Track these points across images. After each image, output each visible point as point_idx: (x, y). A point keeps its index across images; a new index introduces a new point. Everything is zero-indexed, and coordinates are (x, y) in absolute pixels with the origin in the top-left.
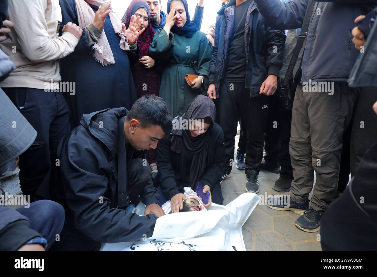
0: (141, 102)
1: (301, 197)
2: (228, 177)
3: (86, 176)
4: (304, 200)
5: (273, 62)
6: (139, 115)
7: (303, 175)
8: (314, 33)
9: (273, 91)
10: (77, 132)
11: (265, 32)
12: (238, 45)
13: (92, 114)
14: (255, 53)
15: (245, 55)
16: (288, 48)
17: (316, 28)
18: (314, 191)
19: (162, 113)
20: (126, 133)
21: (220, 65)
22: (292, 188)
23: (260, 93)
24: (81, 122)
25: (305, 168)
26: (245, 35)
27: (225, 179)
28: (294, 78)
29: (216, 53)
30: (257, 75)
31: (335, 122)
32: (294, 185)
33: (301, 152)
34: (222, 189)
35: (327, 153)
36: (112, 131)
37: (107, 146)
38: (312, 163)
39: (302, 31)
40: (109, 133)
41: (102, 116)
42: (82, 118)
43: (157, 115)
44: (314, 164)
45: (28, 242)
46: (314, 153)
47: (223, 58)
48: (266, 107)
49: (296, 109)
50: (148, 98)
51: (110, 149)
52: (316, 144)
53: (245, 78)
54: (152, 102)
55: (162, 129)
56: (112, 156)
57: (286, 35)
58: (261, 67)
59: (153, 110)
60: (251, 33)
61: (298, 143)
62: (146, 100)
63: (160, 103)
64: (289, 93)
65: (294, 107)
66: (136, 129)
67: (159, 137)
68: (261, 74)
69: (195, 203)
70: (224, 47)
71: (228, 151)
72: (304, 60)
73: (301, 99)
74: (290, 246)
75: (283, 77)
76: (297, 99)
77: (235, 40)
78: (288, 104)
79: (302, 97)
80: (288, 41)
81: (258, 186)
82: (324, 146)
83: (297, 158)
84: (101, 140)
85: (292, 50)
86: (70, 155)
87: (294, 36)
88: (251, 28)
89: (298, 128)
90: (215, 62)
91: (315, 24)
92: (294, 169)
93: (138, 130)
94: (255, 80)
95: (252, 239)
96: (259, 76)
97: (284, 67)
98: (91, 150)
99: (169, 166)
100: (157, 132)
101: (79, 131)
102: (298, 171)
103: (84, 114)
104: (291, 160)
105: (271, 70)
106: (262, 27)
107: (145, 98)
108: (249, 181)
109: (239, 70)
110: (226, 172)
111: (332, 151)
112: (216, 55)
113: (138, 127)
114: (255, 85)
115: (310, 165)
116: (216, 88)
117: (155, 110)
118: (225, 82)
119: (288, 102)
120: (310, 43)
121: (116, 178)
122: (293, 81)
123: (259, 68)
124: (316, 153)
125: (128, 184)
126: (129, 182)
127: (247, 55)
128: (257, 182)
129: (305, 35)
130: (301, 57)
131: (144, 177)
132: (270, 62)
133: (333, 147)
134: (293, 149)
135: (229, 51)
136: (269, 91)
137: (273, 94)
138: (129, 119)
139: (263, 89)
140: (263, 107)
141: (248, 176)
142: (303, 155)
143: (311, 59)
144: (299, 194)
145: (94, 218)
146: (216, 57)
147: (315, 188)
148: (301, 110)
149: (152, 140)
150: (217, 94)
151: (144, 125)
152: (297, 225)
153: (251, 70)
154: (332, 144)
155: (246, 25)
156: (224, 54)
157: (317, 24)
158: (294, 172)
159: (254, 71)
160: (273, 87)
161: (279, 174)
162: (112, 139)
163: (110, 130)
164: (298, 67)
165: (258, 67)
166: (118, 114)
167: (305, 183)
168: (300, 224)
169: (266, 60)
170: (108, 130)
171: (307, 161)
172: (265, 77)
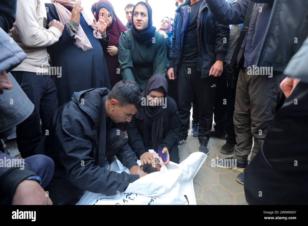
0: (120, 86)
1: (241, 158)
2: (185, 142)
3: (75, 140)
4: (244, 161)
5: (219, 50)
6: (117, 96)
7: (244, 140)
8: (253, 28)
9: (220, 73)
10: (69, 106)
11: (213, 26)
12: (192, 37)
13: (82, 92)
14: (206, 43)
15: (198, 44)
16: (232, 39)
17: (255, 24)
18: (252, 153)
19: (136, 94)
20: (107, 109)
21: (178, 52)
22: (235, 151)
23: (210, 75)
24: (73, 98)
25: (246, 134)
26: (197, 28)
27: (182, 143)
28: (238, 64)
29: (175, 43)
30: (207, 60)
31: (270, 98)
32: (236, 148)
33: (243, 122)
34: (179, 151)
35: (263, 123)
36: (96, 107)
37: (92, 118)
38: (251, 131)
39: (244, 26)
40: (94, 108)
41: (89, 94)
42: (73, 95)
43: (131, 96)
44: (252, 131)
45: (28, 178)
46: (253, 122)
47: (180, 47)
48: (214, 86)
49: (239, 88)
50: (125, 83)
51: (94, 121)
52: (255, 115)
53: (197, 63)
54: (128, 86)
55: (136, 107)
56: (95, 126)
57: (230, 28)
58: (210, 53)
59: (129, 92)
60: (202, 27)
61: (240, 115)
62: (123, 84)
63: (134, 87)
64: (233, 75)
65: (237, 86)
66: (115, 106)
67: (133, 113)
68: (210, 60)
69: (157, 162)
70: (181, 38)
71: (184, 121)
72: (246, 49)
73: (243, 80)
74: (231, 196)
75: (229, 62)
76: (240, 80)
77: (189, 33)
78: (233, 84)
79: (244, 78)
80: (232, 33)
81: (208, 149)
82: (261, 117)
83: (239, 127)
84: (88, 113)
85: (235, 41)
86: (63, 124)
87: (237, 29)
88: (202, 23)
89: (240, 102)
90: (173, 50)
91: (254, 20)
92: (237, 136)
93: (117, 108)
94: (206, 64)
95: (201, 190)
96: (209, 61)
97: (229, 54)
98: (79, 120)
99: (136, 131)
100: (131, 109)
101: (70, 105)
102: (240, 138)
103: (75, 92)
104: (235, 129)
105: (218, 56)
106: (211, 22)
107: (122, 83)
108: (201, 145)
109: (193, 56)
110: (183, 138)
111: (267, 121)
112: (174, 45)
113: (116, 105)
114: (205, 68)
115: (250, 132)
116: (174, 71)
117: (130, 92)
118: (182, 66)
119: (233, 82)
120: (251, 36)
121: (97, 143)
122: (238, 66)
123: (209, 56)
124: (255, 123)
125: (106, 148)
126: (107, 146)
127: (199, 44)
128: (208, 146)
129: (246, 30)
130: (244, 47)
131: (120, 143)
132: (217, 50)
133: (268, 118)
134: (236, 119)
135: (185, 41)
136: (217, 73)
137: (220, 75)
138: (110, 98)
139: (212, 71)
140: (212, 86)
141: (201, 141)
142: (244, 124)
143: (252, 48)
144: (240, 156)
145: (79, 174)
146: (174, 46)
147: (252, 151)
148: (243, 89)
149: (128, 115)
150: (175, 76)
151: (121, 104)
152: (237, 180)
153: (202, 56)
154: (267, 115)
155: (198, 20)
156: (180, 44)
157: (256, 20)
158: (237, 138)
159: (204, 57)
160: (220, 70)
161: (226, 140)
162: (96, 112)
163: (95, 106)
164: (242, 55)
165: (208, 54)
166: (101, 94)
167: (245, 147)
168: (240, 179)
169: (214, 48)
170: (93, 105)
171: (247, 129)
172: (213, 62)
